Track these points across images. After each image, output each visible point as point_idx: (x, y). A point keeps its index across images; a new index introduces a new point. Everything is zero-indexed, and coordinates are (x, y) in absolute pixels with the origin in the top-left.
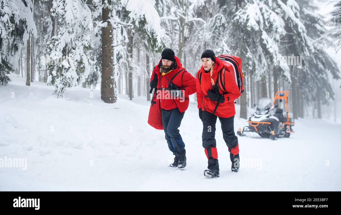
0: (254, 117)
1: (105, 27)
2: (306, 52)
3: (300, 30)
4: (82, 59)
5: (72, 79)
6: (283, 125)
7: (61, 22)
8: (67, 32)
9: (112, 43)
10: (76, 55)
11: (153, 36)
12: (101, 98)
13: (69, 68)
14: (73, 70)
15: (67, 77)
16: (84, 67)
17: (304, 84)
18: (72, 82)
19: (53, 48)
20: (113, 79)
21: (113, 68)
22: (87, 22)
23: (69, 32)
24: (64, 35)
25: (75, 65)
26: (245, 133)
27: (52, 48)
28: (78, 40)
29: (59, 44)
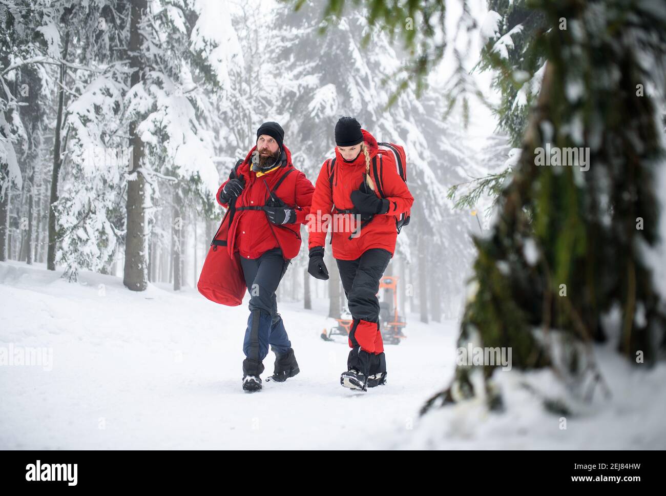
0: (346, 313)
1: (135, 180)
2: (436, 214)
3: (427, 181)
4: (103, 228)
5: (92, 255)
6: (389, 326)
7: (76, 174)
8: (84, 188)
9: (143, 203)
10: (97, 222)
11: (208, 200)
12: (123, 284)
13: (87, 240)
14: (93, 243)
15: (85, 254)
16: (107, 240)
17: (439, 264)
18: (91, 260)
19: (64, 211)
20: (143, 256)
21: (143, 240)
22: (112, 174)
23: (87, 189)
24: (80, 194)
25: (95, 237)
26: (332, 337)
27: (62, 211)
28: (98, 200)
29: (73, 206)
